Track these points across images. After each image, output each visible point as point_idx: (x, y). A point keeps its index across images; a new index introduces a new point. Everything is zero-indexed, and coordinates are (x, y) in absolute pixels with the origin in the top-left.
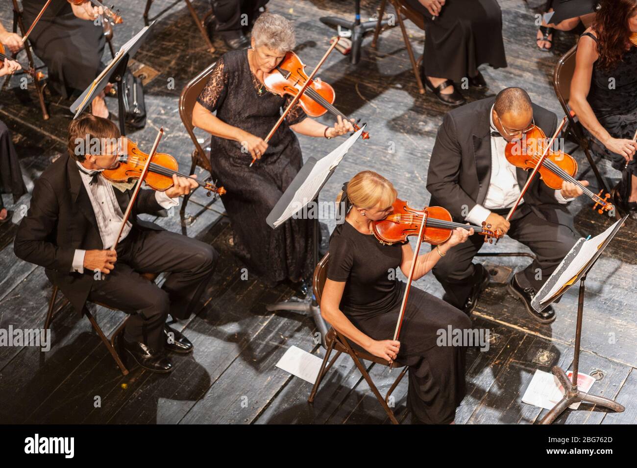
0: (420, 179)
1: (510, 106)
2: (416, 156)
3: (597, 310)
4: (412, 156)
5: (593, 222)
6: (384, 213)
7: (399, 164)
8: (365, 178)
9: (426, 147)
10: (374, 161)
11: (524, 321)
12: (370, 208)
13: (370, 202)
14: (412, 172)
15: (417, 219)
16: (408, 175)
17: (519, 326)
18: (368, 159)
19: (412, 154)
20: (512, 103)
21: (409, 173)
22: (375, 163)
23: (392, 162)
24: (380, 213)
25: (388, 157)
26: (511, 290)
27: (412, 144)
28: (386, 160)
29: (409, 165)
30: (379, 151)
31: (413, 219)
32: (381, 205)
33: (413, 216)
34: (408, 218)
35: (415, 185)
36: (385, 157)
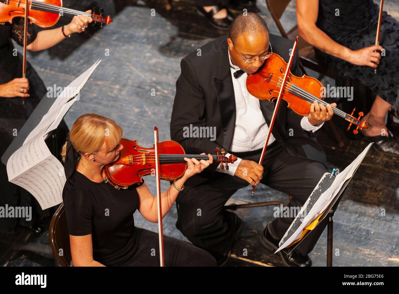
0: (150, 113)
1: (243, 28)
2: (144, 89)
3: (344, 241)
4: (140, 90)
5: (333, 148)
6: (114, 153)
7: (127, 98)
8: (84, 121)
9: (154, 79)
10: (100, 98)
11: (268, 257)
12: (97, 151)
13: (95, 145)
14: (141, 107)
15: (150, 158)
16: (137, 110)
17: (263, 262)
18: (95, 95)
19: (139, 87)
20: (246, 25)
21: (138, 107)
22: (102, 99)
23: (120, 97)
24: (109, 154)
25: (115, 92)
26: (265, 241)
27: (139, 77)
28: (113, 95)
29: (137, 99)
30: (105, 86)
31: (146, 158)
32: (107, 145)
33: (146, 155)
34: (140, 159)
35: (145, 120)
36: (112, 92)
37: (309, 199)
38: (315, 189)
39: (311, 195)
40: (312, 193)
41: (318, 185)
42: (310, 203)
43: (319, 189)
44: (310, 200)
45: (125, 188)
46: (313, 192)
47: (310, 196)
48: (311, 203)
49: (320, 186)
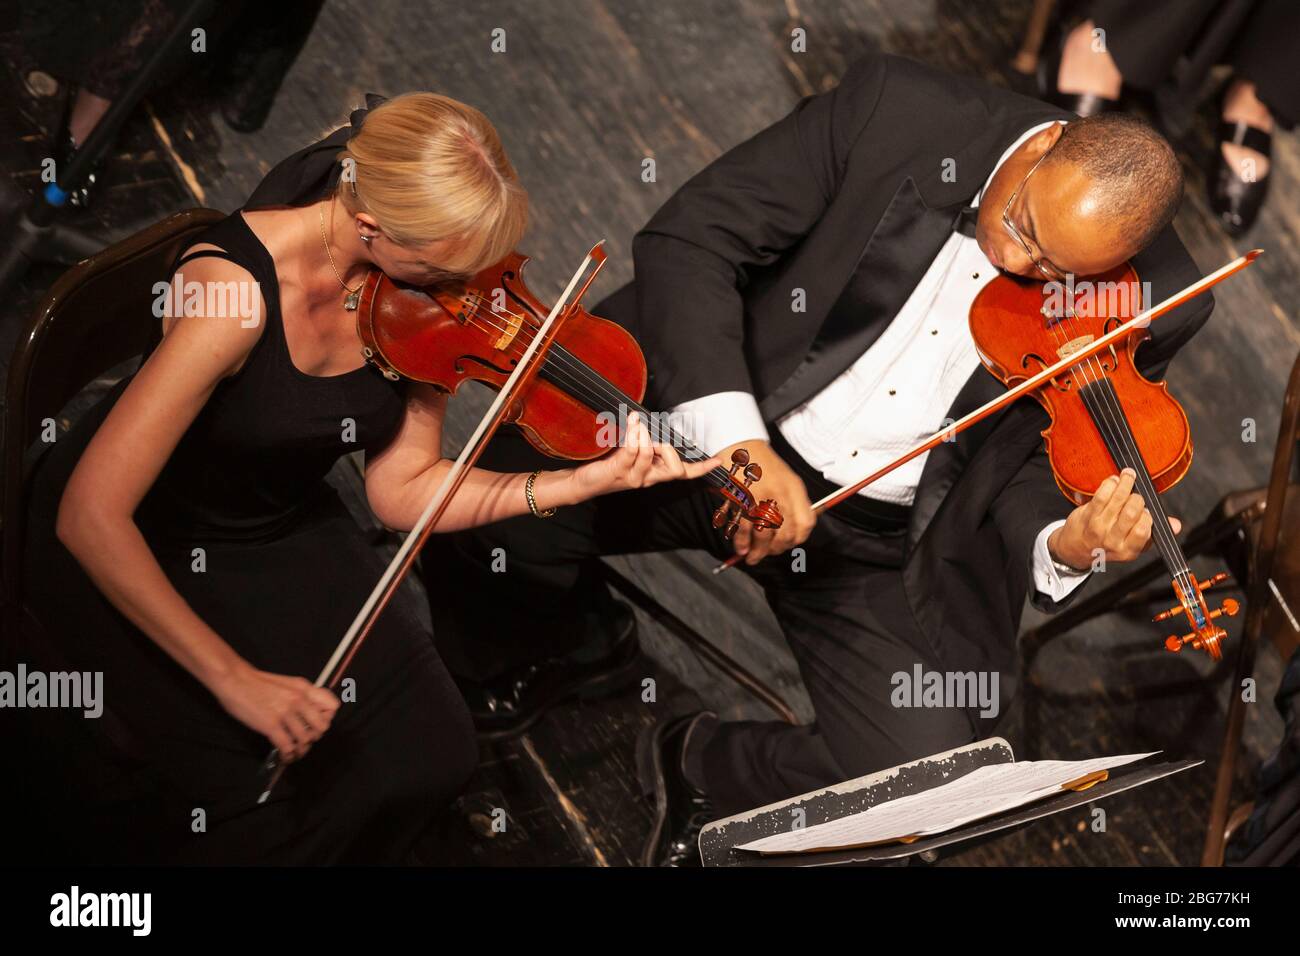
31: (519, 335)
33: (524, 325)
37: (894, 772)
38: (934, 758)
39: (908, 765)
40: (915, 763)
41: (950, 754)
42: (885, 785)
43: (946, 767)
44: (894, 777)
45: (388, 374)
46: (922, 763)
47: (902, 766)
48: (889, 789)
49: (954, 762)
